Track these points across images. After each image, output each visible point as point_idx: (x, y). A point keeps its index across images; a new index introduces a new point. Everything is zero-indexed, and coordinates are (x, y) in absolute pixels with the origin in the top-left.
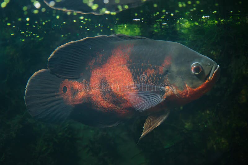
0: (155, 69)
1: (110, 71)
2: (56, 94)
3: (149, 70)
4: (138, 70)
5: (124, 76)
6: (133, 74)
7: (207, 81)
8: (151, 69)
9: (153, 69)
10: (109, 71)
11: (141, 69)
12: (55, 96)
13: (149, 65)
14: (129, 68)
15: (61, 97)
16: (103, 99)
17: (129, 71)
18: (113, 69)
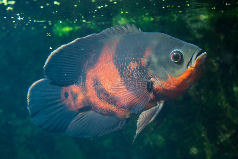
0: (137, 61)
1: (101, 69)
2: (58, 100)
3: (132, 63)
4: (123, 65)
5: (112, 72)
6: (119, 70)
7: (189, 68)
8: (134, 62)
9: (136, 62)
10: (99, 70)
11: (125, 64)
12: (57, 103)
13: (132, 58)
14: (115, 64)
15: (63, 103)
16: (99, 100)
17: (115, 67)
18: (103, 67)
